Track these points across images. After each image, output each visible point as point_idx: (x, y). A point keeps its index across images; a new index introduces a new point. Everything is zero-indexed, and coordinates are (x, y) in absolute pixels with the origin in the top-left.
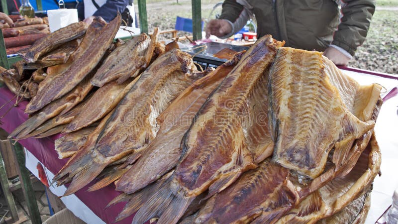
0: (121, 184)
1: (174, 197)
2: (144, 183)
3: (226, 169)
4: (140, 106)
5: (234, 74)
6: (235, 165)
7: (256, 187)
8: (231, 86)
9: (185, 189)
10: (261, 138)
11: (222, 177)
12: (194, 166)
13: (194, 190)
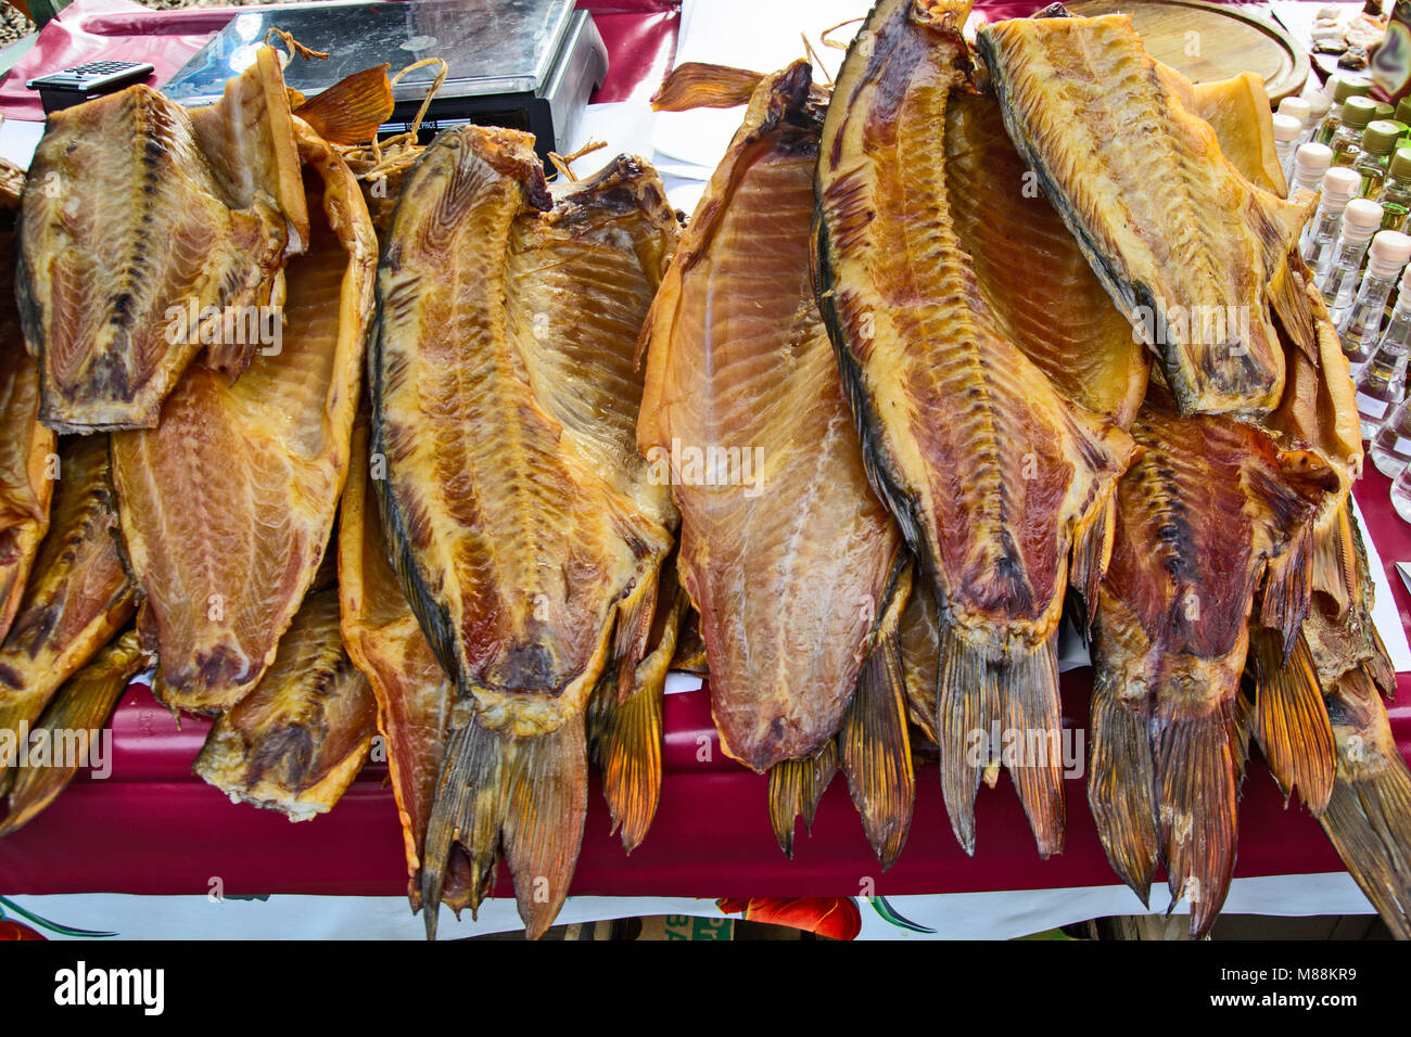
0: (747, 744)
1: (999, 668)
2: (838, 689)
3: (1082, 500)
4: (488, 428)
5: (845, 167)
6: (1091, 476)
7: (1188, 505)
8: (870, 215)
9: (1018, 625)
10: (1066, 356)
11: (1082, 532)
12: (985, 542)
13: (1046, 614)
